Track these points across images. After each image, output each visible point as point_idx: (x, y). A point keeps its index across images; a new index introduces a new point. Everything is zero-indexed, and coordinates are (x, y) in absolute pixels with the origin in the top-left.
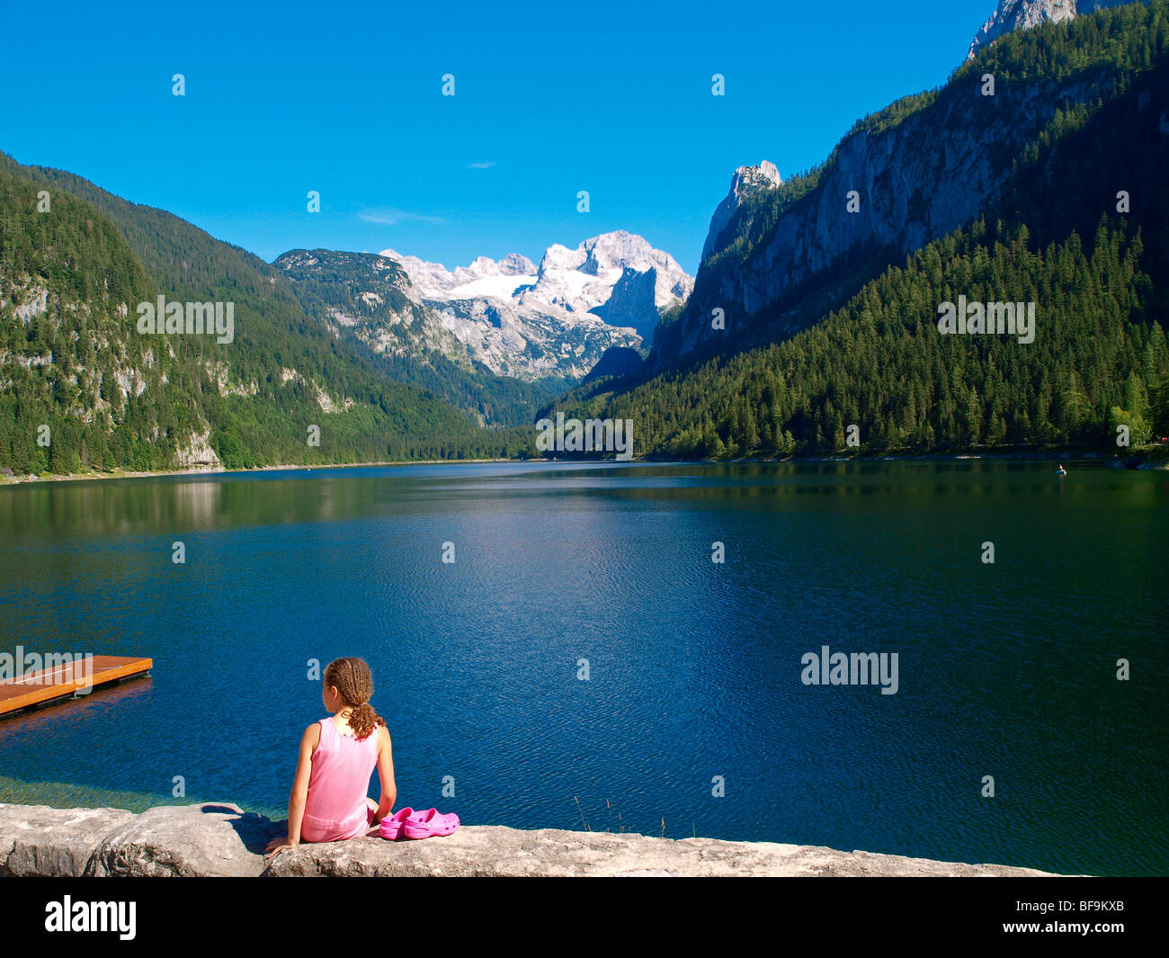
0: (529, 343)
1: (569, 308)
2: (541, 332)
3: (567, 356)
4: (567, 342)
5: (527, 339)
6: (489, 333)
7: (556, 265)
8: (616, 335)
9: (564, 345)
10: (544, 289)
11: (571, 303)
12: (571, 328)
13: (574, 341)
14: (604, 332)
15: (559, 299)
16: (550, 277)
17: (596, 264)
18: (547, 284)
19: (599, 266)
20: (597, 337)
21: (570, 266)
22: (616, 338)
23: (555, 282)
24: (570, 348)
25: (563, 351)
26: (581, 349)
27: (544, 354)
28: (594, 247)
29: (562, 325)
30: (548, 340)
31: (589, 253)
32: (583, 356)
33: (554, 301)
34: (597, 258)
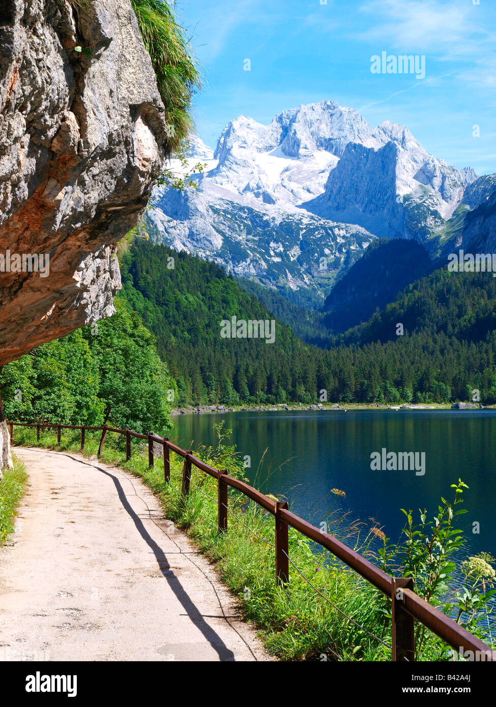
0: (226, 240)
1: (268, 199)
2: (239, 226)
3: (277, 260)
4: (276, 241)
5: (223, 234)
6: (171, 224)
7: (245, 142)
8: (342, 233)
9: (272, 244)
10: (231, 174)
11: (269, 191)
12: (278, 222)
13: (286, 240)
14: (325, 228)
15: (253, 185)
16: (239, 157)
17: (297, 143)
18: (234, 167)
19: (302, 146)
20: (317, 235)
21: (261, 146)
22: (344, 237)
23: (245, 164)
24: (282, 249)
25: (272, 253)
26: (295, 252)
27: (247, 256)
28: (293, 120)
29: (265, 218)
30: (250, 237)
31: (286, 130)
32: (300, 261)
33: (247, 188)
34: (299, 136)
